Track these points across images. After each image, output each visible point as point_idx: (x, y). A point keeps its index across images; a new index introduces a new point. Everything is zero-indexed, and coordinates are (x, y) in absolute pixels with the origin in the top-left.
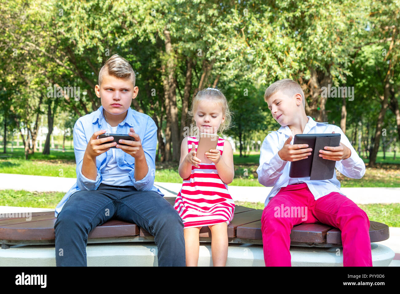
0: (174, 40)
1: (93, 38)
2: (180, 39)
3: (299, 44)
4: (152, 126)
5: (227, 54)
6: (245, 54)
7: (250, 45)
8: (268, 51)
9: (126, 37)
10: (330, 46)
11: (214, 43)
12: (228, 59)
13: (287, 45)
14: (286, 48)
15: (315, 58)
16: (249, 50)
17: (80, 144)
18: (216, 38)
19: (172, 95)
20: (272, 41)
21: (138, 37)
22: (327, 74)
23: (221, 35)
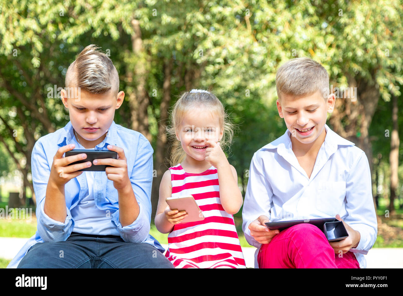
0: (145, 35)
1: (26, 30)
2: (154, 32)
3: (330, 39)
4: (145, 148)
5: (224, 53)
6: (250, 53)
7: (257, 40)
8: (285, 49)
9: (75, 28)
10: (375, 42)
11: (205, 37)
12: (226, 62)
13: (312, 40)
14: (311, 45)
15: (354, 59)
16: (256, 47)
17: (40, 175)
18: (209, 30)
19: (142, 115)
20: (290, 33)
21: (93, 29)
22: (371, 83)
23: (216, 26)
